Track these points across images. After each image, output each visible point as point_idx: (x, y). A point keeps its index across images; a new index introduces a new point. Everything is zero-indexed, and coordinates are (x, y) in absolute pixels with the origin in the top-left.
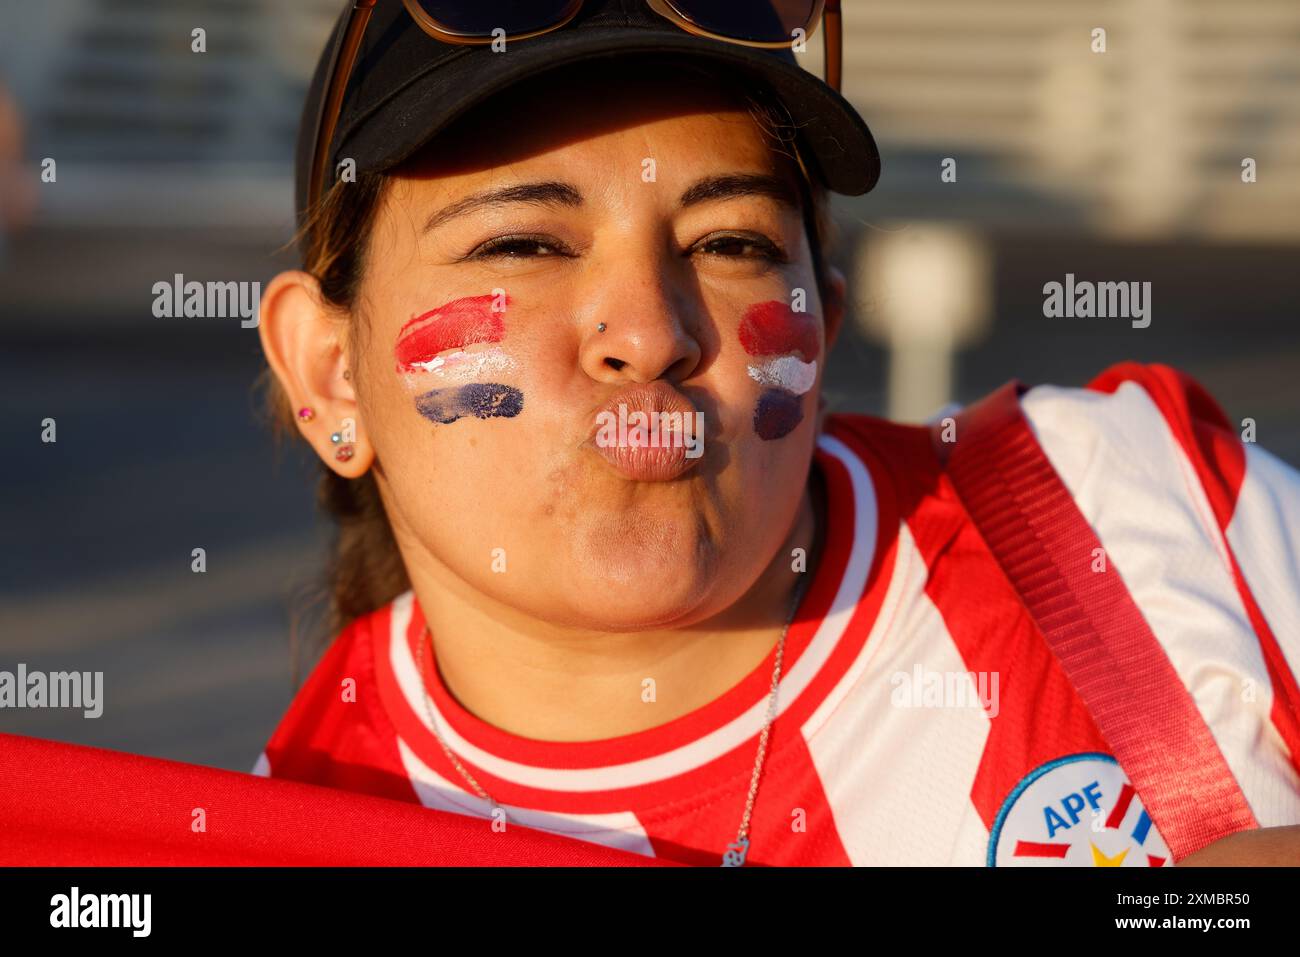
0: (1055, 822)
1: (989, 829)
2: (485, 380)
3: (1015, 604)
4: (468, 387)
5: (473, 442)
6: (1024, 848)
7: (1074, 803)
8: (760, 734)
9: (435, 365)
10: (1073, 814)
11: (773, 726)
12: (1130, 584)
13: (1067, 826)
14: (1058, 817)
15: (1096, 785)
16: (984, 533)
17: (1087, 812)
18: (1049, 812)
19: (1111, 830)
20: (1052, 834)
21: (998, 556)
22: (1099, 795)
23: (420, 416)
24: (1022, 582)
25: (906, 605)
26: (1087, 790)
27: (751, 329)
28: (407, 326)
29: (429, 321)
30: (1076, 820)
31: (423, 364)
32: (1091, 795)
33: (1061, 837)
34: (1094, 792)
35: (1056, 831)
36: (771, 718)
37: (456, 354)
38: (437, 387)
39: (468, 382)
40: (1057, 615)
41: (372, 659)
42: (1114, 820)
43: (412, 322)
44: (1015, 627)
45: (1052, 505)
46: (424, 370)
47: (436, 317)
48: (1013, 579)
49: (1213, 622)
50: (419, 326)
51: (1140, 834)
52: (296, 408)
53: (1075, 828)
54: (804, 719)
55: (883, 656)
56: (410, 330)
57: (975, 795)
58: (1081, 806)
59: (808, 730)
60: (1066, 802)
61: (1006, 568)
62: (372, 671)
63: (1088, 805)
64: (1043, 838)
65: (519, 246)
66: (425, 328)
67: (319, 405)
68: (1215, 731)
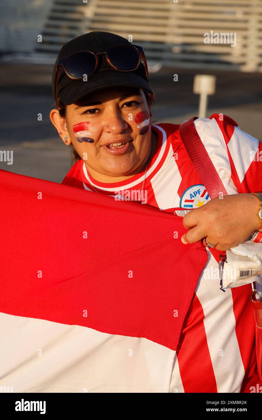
0: (192, 196)
1: (180, 198)
2: (86, 137)
3: (189, 158)
4: (84, 137)
5: (85, 146)
6: (186, 201)
7: (195, 193)
8: (143, 181)
9: (78, 133)
10: (195, 195)
11: (146, 180)
12: (209, 154)
13: (194, 197)
14: (192, 195)
15: (200, 190)
16: (185, 145)
17: (198, 195)
18: (191, 195)
19: (202, 198)
20: (191, 198)
21: (187, 150)
22: (200, 192)
23: (77, 141)
24: (190, 154)
25: (169, 159)
26: (198, 191)
27: (137, 119)
28: (74, 126)
29: (77, 126)
30: (196, 196)
31: (77, 133)
32: (199, 192)
33: (193, 199)
34: (199, 191)
35: (192, 198)
36: (145, 178)
37: (81, 132)
38: (79, 137)
39: (83, 137)
40: (196, 160)
41: (80, 168)
42: (202, 196)
43: (74, 125)
44: (188, 163)
45: (197, 140)
46: (77, 134)
47: (78, 125)
48: (189, 154)
49: (222, 161)
50: (75, 126)
51: (207, 198)
52: (59, 132)
53: (195, 197)
54: (151, 179)
55: (165, 168)
56: (74, 127)
57: (178, 192)
58: (197, 193)
59: (151, 181)
60: (194, 193)
61: (188, 152)
62: (80, 170)
63: (198, 193)
64: (189, 199)
65: (92, 112)
66: (76, 127)
67: (63, 132)
68: (222, 180)
